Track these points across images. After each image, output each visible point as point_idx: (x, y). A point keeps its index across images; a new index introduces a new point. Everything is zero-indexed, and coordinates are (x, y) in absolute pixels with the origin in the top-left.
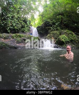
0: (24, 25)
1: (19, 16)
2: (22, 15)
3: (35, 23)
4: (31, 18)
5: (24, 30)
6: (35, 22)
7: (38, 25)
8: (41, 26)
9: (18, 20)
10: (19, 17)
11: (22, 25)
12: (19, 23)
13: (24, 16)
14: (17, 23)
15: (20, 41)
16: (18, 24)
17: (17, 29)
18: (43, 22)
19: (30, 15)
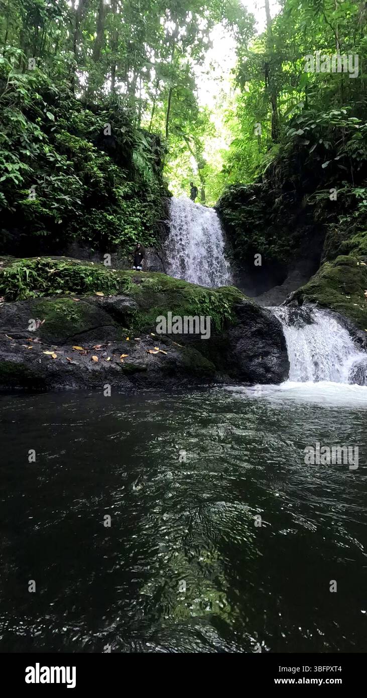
0: (109, 180)
1: (54, 88)
2: (83, 78)
3: (202, 165)
4: (160, 105)
5: (110, 224)
6: (199, 146)
7: (230, 180)
8: (257, 191)
9: (45, 129)
10: (49, 97)
11: (86, 179)
12: (62, 161)
13: (96, 82)
14: (42, 157)
15: (80, 325)
16: (53, 168)
17: (48, 221)
18: (276, 149)
19: (153, 73)
